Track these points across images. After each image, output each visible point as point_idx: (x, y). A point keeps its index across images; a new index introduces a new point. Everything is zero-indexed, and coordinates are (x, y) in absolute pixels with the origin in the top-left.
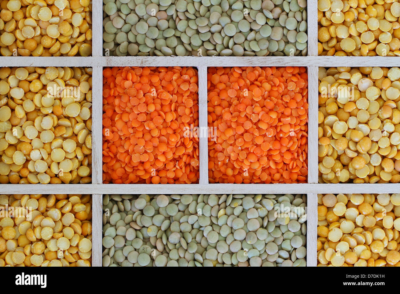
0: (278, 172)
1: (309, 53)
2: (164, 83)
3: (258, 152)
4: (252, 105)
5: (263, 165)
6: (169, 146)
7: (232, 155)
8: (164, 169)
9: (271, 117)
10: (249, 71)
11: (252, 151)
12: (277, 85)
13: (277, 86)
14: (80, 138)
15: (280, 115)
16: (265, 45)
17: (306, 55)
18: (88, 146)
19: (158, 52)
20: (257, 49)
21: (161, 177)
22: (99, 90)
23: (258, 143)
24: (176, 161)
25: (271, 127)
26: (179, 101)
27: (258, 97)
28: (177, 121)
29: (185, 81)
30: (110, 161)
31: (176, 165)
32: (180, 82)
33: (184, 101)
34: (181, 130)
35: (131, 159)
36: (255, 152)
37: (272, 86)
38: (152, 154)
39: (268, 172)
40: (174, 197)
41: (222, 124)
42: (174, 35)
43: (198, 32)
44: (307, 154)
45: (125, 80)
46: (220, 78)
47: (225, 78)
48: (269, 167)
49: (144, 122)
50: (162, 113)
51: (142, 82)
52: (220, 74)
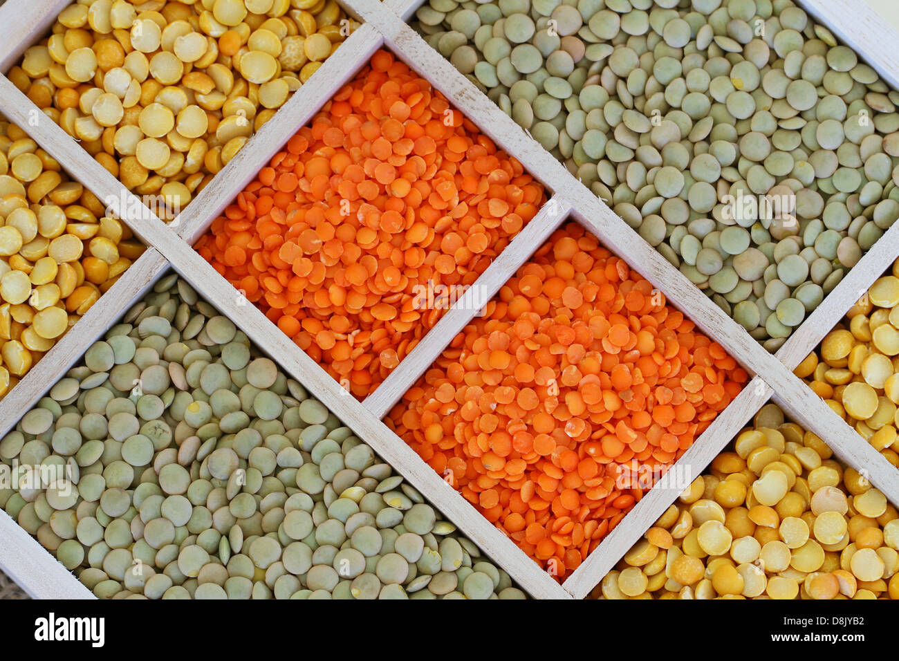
0: (524, 515)
1: (780, 351)
2: (466, 168)
3: (522, 442)
4: (588, 350)
5: (508, 475)
6: (369, 284)
7: (470, 405)
8: (321, 321)
9: (602, 401)
10: (641, 289)
11: (510, 430)
12: (669, 356)
13: (667, 357)
14: (224, 128)
15: (624, 414)
16: (711, 263)
17: (773, 351)
18: (224, 155)
19: (505, 101)
20: (689, 258)
21: (302, 329)
22: (338, 72)
23: (537, 428)
24: (357, 325)
25: (587, 420)
26: (463, 224)
27: (614, 346)
28: (427, 255)
29: (507, 199)
30: (237, 221)
31: (350, 333)
32: (497, 190)
33: (472, 230)
34: (417, 276)
35: (279, 246)
36: (515, 438)
37: (656, 350)
38: (325, 269)
39: (505, 495)
40: (293, 388)
41: (502, 335)
42: (563, 101)
43: (610, 133)
44: (608, 532)
45: (401, 99)
46: (576, 253)
47: (585, 261)
48: (514, 491)
49: (366, 201)
50: (412, 215)
51: (429, 129)
52: (583, 246)
